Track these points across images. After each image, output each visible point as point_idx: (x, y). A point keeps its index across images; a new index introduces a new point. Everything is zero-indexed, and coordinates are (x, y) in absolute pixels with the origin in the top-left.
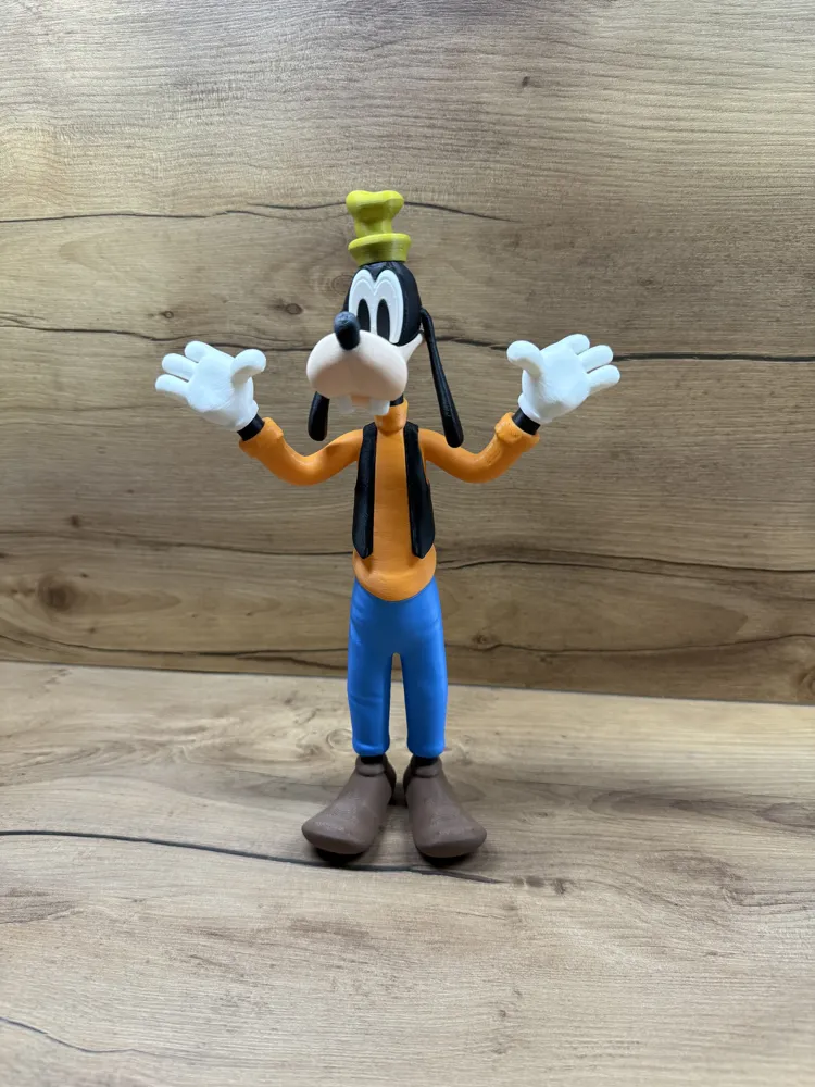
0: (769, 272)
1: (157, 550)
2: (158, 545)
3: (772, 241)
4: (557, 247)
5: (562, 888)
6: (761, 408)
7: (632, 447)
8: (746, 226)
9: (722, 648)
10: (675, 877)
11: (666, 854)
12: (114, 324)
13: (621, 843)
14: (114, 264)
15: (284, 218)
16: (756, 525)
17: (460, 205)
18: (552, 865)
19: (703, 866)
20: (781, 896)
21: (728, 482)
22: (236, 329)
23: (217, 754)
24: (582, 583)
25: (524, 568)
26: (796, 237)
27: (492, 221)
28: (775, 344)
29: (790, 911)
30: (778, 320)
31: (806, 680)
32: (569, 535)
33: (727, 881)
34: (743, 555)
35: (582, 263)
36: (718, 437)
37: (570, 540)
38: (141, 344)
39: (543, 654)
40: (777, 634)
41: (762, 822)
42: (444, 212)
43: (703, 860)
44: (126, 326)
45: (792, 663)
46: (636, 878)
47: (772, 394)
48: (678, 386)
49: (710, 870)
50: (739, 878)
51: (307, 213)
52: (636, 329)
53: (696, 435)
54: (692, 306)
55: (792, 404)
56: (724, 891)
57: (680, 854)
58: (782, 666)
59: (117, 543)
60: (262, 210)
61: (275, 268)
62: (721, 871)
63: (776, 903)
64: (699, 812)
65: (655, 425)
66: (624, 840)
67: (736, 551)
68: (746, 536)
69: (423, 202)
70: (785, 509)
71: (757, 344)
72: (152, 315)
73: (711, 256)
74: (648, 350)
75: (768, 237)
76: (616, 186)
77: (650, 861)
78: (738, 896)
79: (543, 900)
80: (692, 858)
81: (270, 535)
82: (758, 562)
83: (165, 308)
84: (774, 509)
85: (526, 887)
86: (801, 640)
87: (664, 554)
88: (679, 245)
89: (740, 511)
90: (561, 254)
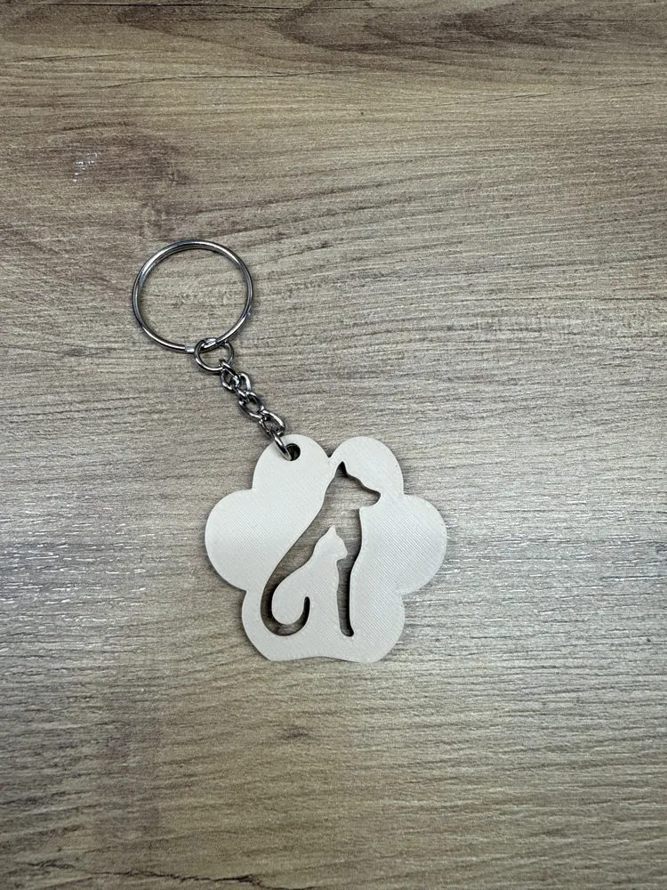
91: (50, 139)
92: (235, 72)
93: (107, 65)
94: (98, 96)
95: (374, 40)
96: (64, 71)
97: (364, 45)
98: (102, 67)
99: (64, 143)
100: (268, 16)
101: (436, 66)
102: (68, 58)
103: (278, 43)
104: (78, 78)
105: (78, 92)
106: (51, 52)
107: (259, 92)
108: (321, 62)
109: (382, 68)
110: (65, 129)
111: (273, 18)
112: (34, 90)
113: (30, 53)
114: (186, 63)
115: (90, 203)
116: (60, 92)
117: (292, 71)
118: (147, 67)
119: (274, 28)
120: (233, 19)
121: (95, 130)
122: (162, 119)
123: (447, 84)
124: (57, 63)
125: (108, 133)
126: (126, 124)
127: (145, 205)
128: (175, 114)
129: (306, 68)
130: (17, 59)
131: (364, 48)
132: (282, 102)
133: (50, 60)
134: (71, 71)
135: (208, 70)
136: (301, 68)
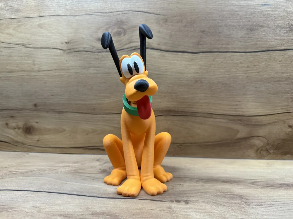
0: (237, 28)
1: (60, 114)
2: (60, 112)
3: (237, 20)
4: (178, 22)
5: (187, 202)
6: (238, 67)
7: (202, 79)
8: (229, 16)
9: (233, 141)
10: (225, 199)
11: (222, 194)
12: (51, 46)
13: (206, 191)
14: (53, 29)
15: (102, 16)
16: (239, 102)
17: (150, 11)
18: (183, 197)
19: (235, 196)
20: (262, 203)
21: (230, 89)
22: (87, 46)
23: (73, 171)
24: (188, 121)
25: (171, 117)
26: (243, 19)
27: (159, 16)
28: (240, 48)
29: (266, 207)
30: (240, 41)
31: (259, 151)
32: (184, 106)
33: (243, 200)
34: (236, 111)
35: (185, 26)
36: (226, 75)
37: (184, 108)
38: (59, 51)
39: (178, 145)
40: (249, 136)
41: (252, 185)
42: (146, 13)
43: (234, 195)
44: (55, 46)
45: (254, 145)
46: (212, 200)
47: (241, 63)
48: (213, 61)
49: (237, 197)
50: (247, 199)
51: (108, 14)
52: (201, 44)
53: (220, 75)
54: (216, 38)
55: (247, 65)
56: (242, 202)
58: (251, 146)
59: (47, 112)
60: (96, 14)
61: (99, 29)
62: (241, 197)
63: (261, 205)
65: (208, 72)
66: (207, 190)
67: (234, 110)
68: (237, 105)
69: (140, 11)
70: (248, 97)
71: (235, 48)
72: (63, 43)
73: (220, 24)
74: (204, 50)
75: (236, 19)
76: (193, 6)
77: (216, 195)
78: (247, 204)
79: (181, 206)
80: (230, 194)
81: (94, 108)
82: (241, 113)
83: (66, 41)
84: (244, 97)
85: (175, 202)
86: (256, 138)
87: (213, 111)
88: (211, 21)
89: (234, 98)
90: (178, 24)
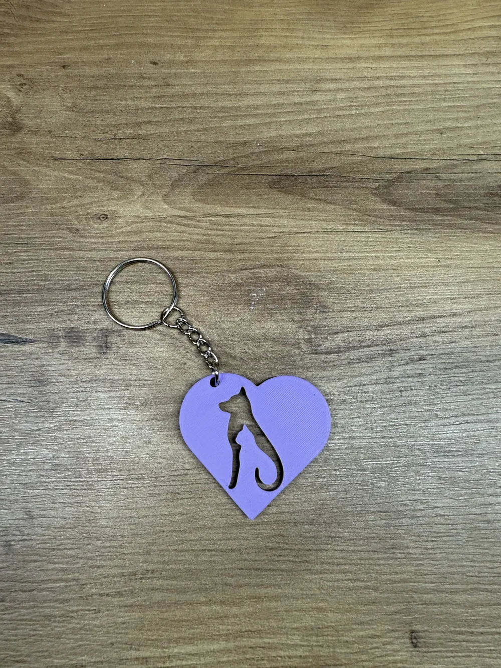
57: (262, 272)
64: (303, 195)
91: (233, 276)
92: (351, 228)
93: (266, 221)
94: (261, 245)
95: (444, 205)
96: (237, 225)
97: (436, 209)
98: (262, 223)
99: (242, 279)
100: (370, 185)
101: (486, 226)
102: (239, 215)
103: (379, 206)
104: (246, 231)
105: (248, 241)
106: (227, 210)
107: (369, 243)
108: (409, 221)
109: (450, 226)
110: (242, 269)
111: (374, 186)
112: (218, 239)
113: (212, 211)
114: (318, 220)
115: (263, 324)
116: (236, 241)
117: (390, 228)
118: (292, 223)
119: (375, 194)
120: (347, 187)
121: (262, 270)
122: (306, 262)
123: (495, 239)
124: (231, 219)
125: (271, 273)
126: (282, 266)
127: (300, 327)
128: (314, 260)
129: (399, 226)
130: (205, 216)
131: (437, 211)
132: (385, 251)
133: (227, 216)
134: (241, 225)
135: (333, 226)
136: (395, 226)
